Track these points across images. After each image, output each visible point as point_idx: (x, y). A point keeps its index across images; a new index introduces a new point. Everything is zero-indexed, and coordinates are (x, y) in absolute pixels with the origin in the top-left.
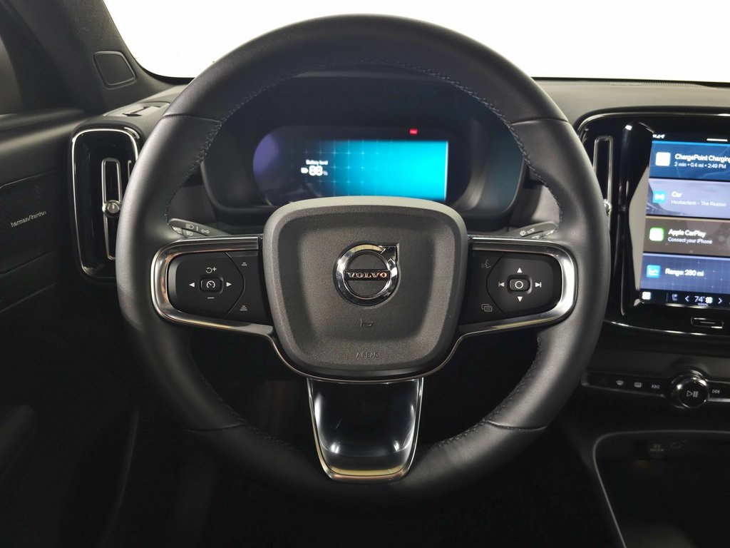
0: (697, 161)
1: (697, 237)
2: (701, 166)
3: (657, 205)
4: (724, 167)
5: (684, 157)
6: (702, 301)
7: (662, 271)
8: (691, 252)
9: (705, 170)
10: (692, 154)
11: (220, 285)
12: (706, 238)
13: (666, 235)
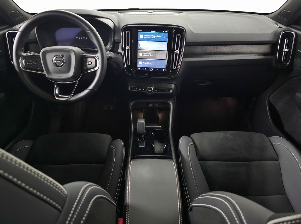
0: (149, 37)
1: (149, 55)
2: (150, 38)
3: (141, 47)
4: (155, 38)
5: (146, 36)
6: (151, 69)
7: (142, 63)
8: (148, 58)
9: (151, 39)
10: (148, 35)
11: (33, 64)
12: (151, 55)
13: (143, 54)
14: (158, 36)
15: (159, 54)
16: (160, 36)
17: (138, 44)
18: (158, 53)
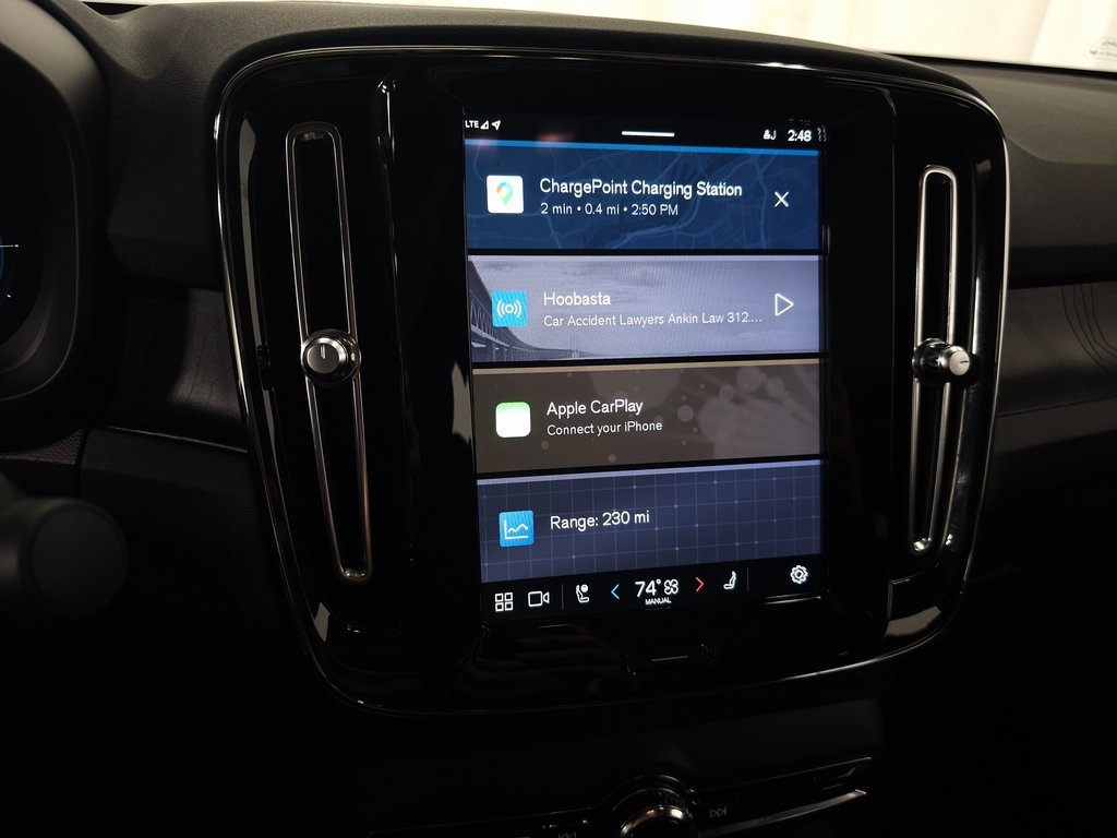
0: (597, 196)
1: (622, 416)
2: (613, 210)
3: (504, 333)
4: (674, 211)
5: (563, 188)
6: (654, 591)
7: (540, 525)
8: (612, 460)
9: (626, 223)
10: (585, 177)
12: (644, 417)
13: (538, 419)
14: (708, 189)
15: (737, 401)
16: (737, 190)
17: (470, 292)
18: (727, 388)
